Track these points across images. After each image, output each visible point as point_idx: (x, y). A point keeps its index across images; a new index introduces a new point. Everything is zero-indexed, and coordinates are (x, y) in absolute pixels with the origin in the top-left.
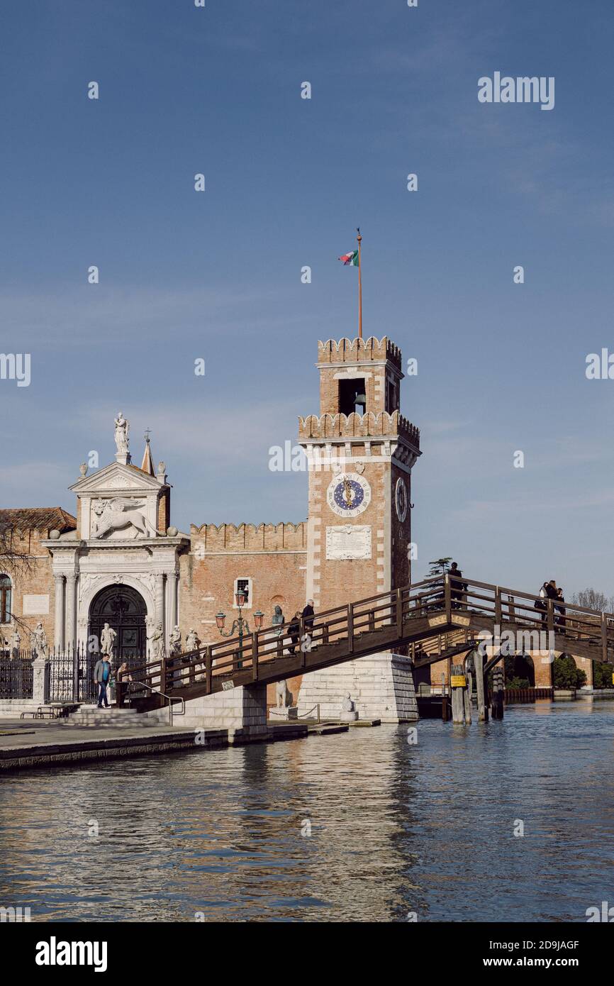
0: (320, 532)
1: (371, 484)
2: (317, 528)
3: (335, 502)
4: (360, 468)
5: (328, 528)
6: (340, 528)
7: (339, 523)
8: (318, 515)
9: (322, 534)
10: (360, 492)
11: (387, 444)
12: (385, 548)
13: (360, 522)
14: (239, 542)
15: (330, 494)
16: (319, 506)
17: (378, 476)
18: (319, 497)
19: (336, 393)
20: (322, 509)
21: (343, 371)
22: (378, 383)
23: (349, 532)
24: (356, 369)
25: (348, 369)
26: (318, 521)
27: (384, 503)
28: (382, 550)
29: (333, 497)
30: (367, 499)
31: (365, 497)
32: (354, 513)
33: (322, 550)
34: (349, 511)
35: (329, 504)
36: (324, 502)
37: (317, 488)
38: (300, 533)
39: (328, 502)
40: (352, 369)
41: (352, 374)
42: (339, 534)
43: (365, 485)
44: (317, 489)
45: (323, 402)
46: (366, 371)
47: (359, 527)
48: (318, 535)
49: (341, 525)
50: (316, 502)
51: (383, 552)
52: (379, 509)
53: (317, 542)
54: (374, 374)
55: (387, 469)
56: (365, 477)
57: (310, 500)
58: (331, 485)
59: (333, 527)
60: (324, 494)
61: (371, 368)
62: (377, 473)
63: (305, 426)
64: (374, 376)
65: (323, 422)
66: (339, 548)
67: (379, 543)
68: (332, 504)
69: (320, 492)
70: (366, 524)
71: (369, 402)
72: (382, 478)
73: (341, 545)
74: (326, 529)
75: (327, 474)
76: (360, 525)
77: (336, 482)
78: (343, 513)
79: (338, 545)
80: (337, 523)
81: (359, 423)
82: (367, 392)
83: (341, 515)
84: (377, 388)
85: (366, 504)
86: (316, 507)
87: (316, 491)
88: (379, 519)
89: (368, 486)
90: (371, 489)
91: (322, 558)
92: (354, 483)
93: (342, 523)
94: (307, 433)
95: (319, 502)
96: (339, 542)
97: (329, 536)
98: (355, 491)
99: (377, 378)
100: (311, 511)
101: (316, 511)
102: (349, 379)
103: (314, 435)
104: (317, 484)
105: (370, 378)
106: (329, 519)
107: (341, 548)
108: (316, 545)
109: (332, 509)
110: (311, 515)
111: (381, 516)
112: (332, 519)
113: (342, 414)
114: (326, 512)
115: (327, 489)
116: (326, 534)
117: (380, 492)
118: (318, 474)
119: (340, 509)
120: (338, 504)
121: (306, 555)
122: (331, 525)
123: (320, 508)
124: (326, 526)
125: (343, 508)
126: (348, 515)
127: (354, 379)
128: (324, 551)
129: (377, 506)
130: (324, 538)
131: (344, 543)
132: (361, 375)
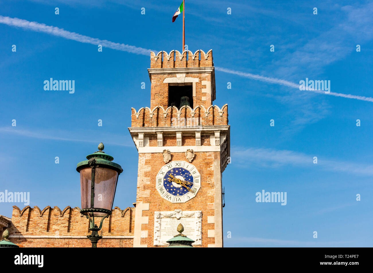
0: (148, 217)
1: (200, 171)
2: (144, 213)
3: (164, 188)
4: (190, 156)
5: (156, 213)
6: (169, 213)
7: (168, 208)
8: (146, 200)
9: (149, 219)
10: (190, 178)
11: (217, 134)
12: (216, 234)
13: (189, 208)
14: (63, 225)
15: (160, 180)
16: (148, 192)
17: (208, 164)
18: (149, 183)
19: (166, 95)
20: (151, 194)
21: (173, 77)
22: (205, 86)
23: (178, 217)
24: (184, 75)
25: (177, 75)
26: (146, 206)
27: (214, 190)
28: (213, 236)
29: (162, 183)
30: (197, 185)
31: (195, 183)
32: (184, 198)
33: (149, 235)
34: (178, 197)
35: (158, 190)
36: (153, 188)
37: (146, 174)
38: (127, 217)
39: (157, 188)
40: (181, 75)
41: (180, 79)
42: (169, 219)
43: (194, 173)
45: (154, 101)
46: (194, 77)
47: (189, 212)
48: (146, 220)
49: (170, 210)
50: (145, 188)
51: (214, 238)
52: (209, 195)
53: (144, 227)
54: (201, 79)
55: (216, 158)
56: (194, 165)
57: (138, 186)
58: (160, 172)
59: (162, 212)
60: (153, 180)
61: (198, 75)
62: (206, 161)
63: (137, 117)
64: (201, 81)
65: (156, 114)
66: (167, 234)
67: (209, 229)
68: (161, 190)
69: (149, 178)
70: (196, 209)
71: (196, 102)
72: (212, 166)
73: (170, 231)
74: (154, 214)
75: (157, 161)
76: (190, 211)
77: (165, 169)
78: (172, 198)
79: (167, 230)
80: (166, 208)
81: (191, 115)
82: (194, 94)
83: (170, 200)
84: (203, 91)
85: (195, 190)
86: (145, 193)
87: (145, 177)
88: (209, 205)
89: (198, 174)
90: (200, 176)
91: (149, 243)
92: (184, 170)
93: (172, 208)
94: (139, 123)
95: (148, 188)
96: (168, 228)
97: (156, 221)
98: (185, 178)
99: (203, 83)
100: (139, 196)
101: (145, 197)
102: (178, 83)
103: (146, 125)
104: (147, 171)
105: (198, 83)
106: (158, 205)
107: (170, 234)
108: (144, 230)
109: (160, 194)
110: (140, 200)
111: (211, 202)
112: (161, 205)
113: (173, 107)
114: (154, 198)
115: (156, 175)
116: (154, 219)
117: (210, 179)
118: (148, 161)
119: (169, 195)
120: (168, 190)
121: (132, 240)
122: (159, 210)
123: (149, 194)
124: (154, 212)
125: (172, 194)
126: (177, 200)
127: (182, 83)
128: (152, 236)
129: (207, 192)
130: (152, 223)
131: (173, 229)
132: (188, 80)
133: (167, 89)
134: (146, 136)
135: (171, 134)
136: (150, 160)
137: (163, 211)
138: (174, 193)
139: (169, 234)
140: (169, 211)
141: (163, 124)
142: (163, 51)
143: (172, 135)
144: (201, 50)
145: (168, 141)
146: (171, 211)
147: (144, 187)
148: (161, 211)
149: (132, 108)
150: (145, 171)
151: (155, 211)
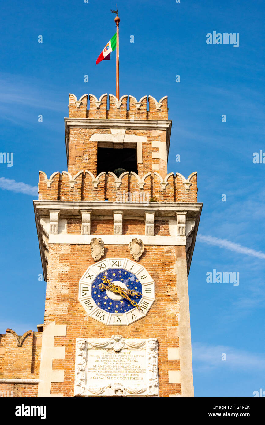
0: (64, 348)
1: (153, 275)
2: (58, 341)
3: (92, 300)
4: (136, 250)
5: (79, 342)
6: (101, 341)
7: (99, 334)
8: (62, 320)
9: (67, 352)
10: (136, 286)
11: (182, 217)
12: (184, 377)
13: (136, 333)
15: (85, 288)
16: (64, 307)
17: (166, 265)
18: (66, 292)
19: (94, 158)
20: (69, 310)
21: (105, 132)
22: (157, 149)
23: (117, 349)
24: (124, 131)
25: (112, 130)
26: (62, 330)
27: (177, 305)
28: (178, 381)
29: (89, 293)
30: (148, 297)
31: (144, 293)
32: (126, 318)
33: (66, 378)
34: (116, 315)
35: (83, 303)
36: (73, 301)
37: (62, 278)
38: (28, 347)
39: (80, 300)
40: (119, 131)
41: (118, 136)
42: (100, 352)
43: (144, 277)
44: (61, 281)
46: (140, 134)
47: (136, 341)
48: (61, 352)
49: (103, 336)
50: (59, 299)
51: (179, 385)
52: (169, 314)
53: (58, 364)
54: (151, 139)
55: (179, 255)
56: (144, 265)
57: (47, 296)
58: (86, 274)
59: (89, 340)
60: (74, 286)
61: (145, 132)
62: (163, 260)
63: (48, 184)
64: (150, 142)
65: (79, 182)
66: (98, 376)
67: (171, 369)
68: (88, 303)
69: (67, 284)
70: (147, 336)
71: (144, 172)
72: (172, 268)
73: (102, 371)
74: (75, 342)
75: (80, 258)
76: (136, 339)
77: (94, 270)
78: (106, 318)
79: (98, 370)
80: (97, 333)
81: (137, 187)
82: (140, 159)
83: (102, 321)
84: (155, 155)
85: (146, 306)
86: (59, 307)
87: (60, 283)
88: (170, 329)
89: (150, 279)
90: (154, 283)
91: (67, 392)
92: (126, 273)
93: (106, 334)
94: (52, 195)
95: (65, 300)
96: (99, 366)
97: (80, 354)
98: (128, 286)
99: (154, 144)
100: (50, 313)
101: (59, 314)
102: (113, 143)
103: (63, 198)
104: (63, 273)
105: (145, 143)
106: (82, 328)
107: (103, 377)
108: (57, 369)
109: (86, 311)
110: (50, 320)
111: (173, 325)
112: (86, 327)
113: (109, 172)
114: (76, 316)
115: (79, 280)
116: (75, 352)
117: (170, 288)
118: (65, 257)
119: (101, 312)
120: (99, 304)
121: (35, 386)
122: (84, 336)
123: (67, 310)
124: (75, 339)
125: (107, 311)
126: (116, 321)
127: (120, 144)
128: (71, 380)
129: (166, 309)
130: (71, 357)
131: (108, 368)
132: (130, 138)
133: (95, 150)
134: (62, 217)
135: (104, 216)
136: (68, 255)
137: (90, 338)
138: (109, 308)
139: (101, 377)
140: (102, 338)
141: (91, 197)
142: (90, 95)
143: (105, 218)
144: (150, 96)
145: (99, 227)
146: (104, 338)
147: (58, 297)
148: (87, 338)
149: (40, 171)
150: (60, 273)
151: (77, 337)
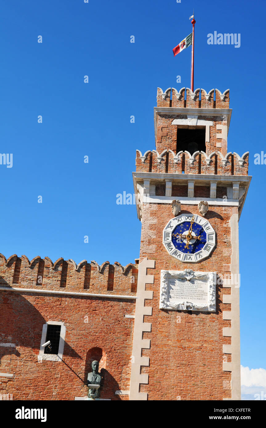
0: (153, 276)
1: (214, 227)
2: (149, 271)
3: (172, 244)
4: (203, 209)
5: (163, 272)
6: (178, 273)
7: (177, 267)
8: (151, 257)
9: (155, 278)
10: (202, 234)
11: (236, 186)
12: (233, 300)
13: (202, 268)
15: (167, 235)
16: (153, 247)
17: (224, 220)
18: (154, 237)
19: (175, 137)
20: (157, 250)
21: (183, 118)
22: (220, 131)
23: (189, 278)
25: (188, 116)
26: (151, 264)
27: (230, 249)
28: (229, 302)
29: (170, 238)
30: (211, 243)
31: (208, 240)
32: (195, 257)
33: (154, 297)
34: (189, 255)
35: (165, 245)
36: (159, 243)
37: (152, 227)
39: (164, 243)
40: (193, 117)
41: (191, 122)
42: (177, 280)
43: (208, 228)
44: (151, 229)
45: (160, 144)
46: (208, 120)
48: (150, 279)
51: (230, 305)
52: (225, 255)
53: (148, 287)
54: (216, 123)
55: (233, 213)
56: (208, 219)
57: (142, 239)
58: (168, 225)
59: (170, 272)
60: (159, 234)
61: (212, 117)
62: (222, 216)
63: (143, 160)
64: (215, 125)
65: (165, 159)
66: (176, 296)
67: (225, 294)
68: (169, 245)
69: (155, 231)
70: (209, 270)
71: (210, 148)
72: (228, 222)
73: (178, 293)
74: (160, 273)
75: (164, 213)
76: (202, 272)
77: (175, 223)
78: (182, 257)
79: (175, 292)
80: (175, 267)
81: (205, 162)
82: (207, 139)
83: (178, 258)
84: (218, 136)
85: (209, 249)
86: (150, 248)
87: (150, 230)
88: (225, 266)
89: (212, 230)
90: (215, 233)
91: (154, 306)
92: (195, 225)
93: (181, 268)
94: (146, 168)
95: (154, 243)
96: (176, 289)
97: (163, 281)
98: (197, 234)
99: (218, 127)
100: (143, 252)
101: (150, 252)
102: (188, 126)
103: (153, 170)
104: (152, 223)
105: (212, 126)
106: (165, 263)
107: (179, 297)
108: (148, 290)
109: (168, 251)
110: (143, 256)
111: (227, 263)
112: (168, 263)
113: (185, 151)
114: (161, 254)
115: (163, 229)
116: (160, 279)
117: (226, 237)
118: (154, 212)
119: (178, 252)
120: (176, 246)
121: (134, 301)
122: (166, 268)
123: (155, 250)
124: (160, 270)
125: (182, 251)
126: (188, 259)
127: (193, 126)
128: (157, 298)
129: (222, 252)
130: (158, 282)
131: (182, 291)
132: (201, 123)
133: (175, 131)
134: (152, 183)
135: (181, 183)
136: (156, 211)
137: (170, 270)
138: (184, 250)
139: (177, 296)
140: (178, 270)
141: (172, 170)
142: (173, 88)
144: (216, 89)
145: (178, 191)
146: (180, 270)
147: (149, 241)
148: (168, 270)
149: (137, 150)
150: (151, 223)
151: (162, 269)
